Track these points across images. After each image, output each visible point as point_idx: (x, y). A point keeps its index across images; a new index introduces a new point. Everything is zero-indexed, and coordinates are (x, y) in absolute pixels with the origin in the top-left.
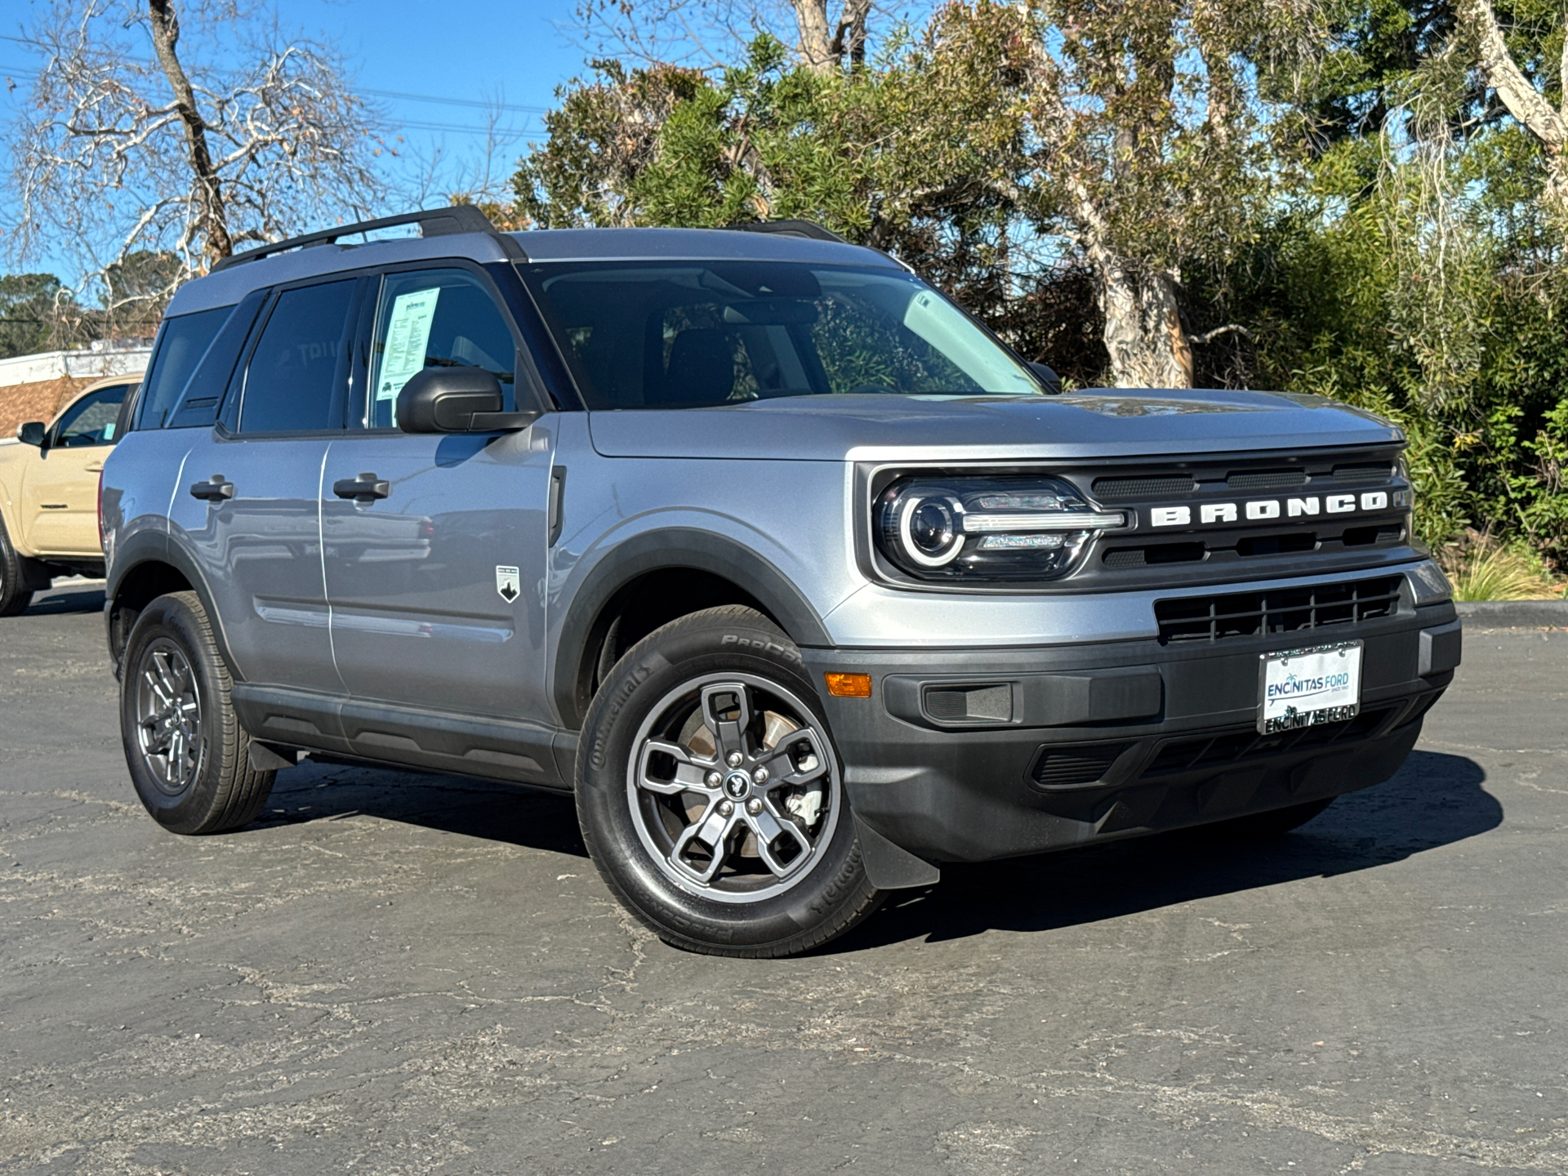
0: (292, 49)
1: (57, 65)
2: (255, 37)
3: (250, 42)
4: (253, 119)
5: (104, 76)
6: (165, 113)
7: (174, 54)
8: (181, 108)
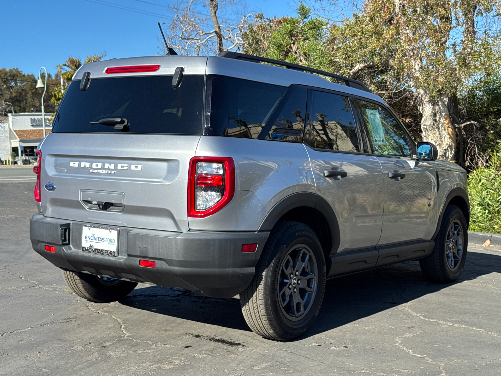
0: (250, 14)
1: (177, 17)
2: (238, 10)
3: (236, 12)
4: (237, 37)
5: (191, 21)
6: (211, 33)
7: (216, 15)
8: (216, 32)
